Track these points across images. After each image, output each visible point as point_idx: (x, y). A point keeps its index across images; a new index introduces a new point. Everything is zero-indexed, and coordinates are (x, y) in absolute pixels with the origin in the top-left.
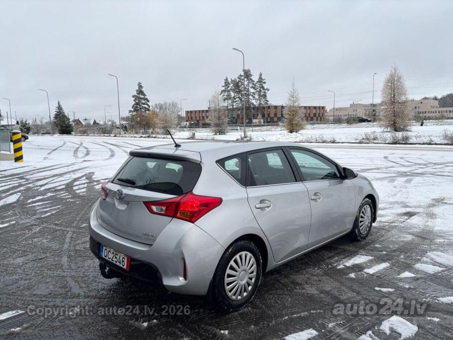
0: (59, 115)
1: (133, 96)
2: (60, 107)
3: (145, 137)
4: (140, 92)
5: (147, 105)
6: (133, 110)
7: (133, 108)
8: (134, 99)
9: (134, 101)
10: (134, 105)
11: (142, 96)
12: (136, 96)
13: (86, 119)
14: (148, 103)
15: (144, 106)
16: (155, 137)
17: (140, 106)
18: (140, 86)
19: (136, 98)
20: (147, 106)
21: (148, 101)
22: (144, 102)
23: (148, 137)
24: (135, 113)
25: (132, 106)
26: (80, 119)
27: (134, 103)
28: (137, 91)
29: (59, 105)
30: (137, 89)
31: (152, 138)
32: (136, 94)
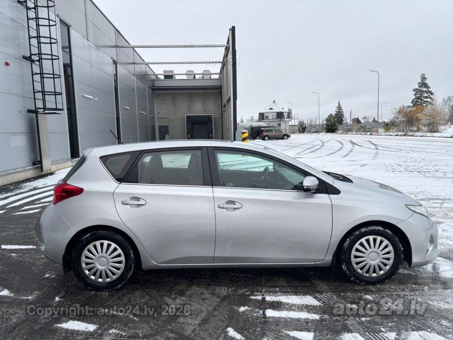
0: (338, 115)
1: (414, 90)
2: (339, 107)
3: (401, 136)
4: (423, 84)
5: (430, 98)
6: (412, 105)
7: (412, 103)
8: (414, 93)
9: (415, 95)
10: (414, 99)
11: (425, 89)
12: (417, 89)
13: (365, 117)
14: (431, 96)
15: (426, 100)
16: (412, 136)
17: (421, 100)
18: (423, 78)
19: (416, 92)
20: (429, 100)
21: (432, 94)
22: (426, 95)
23: (405, 135)
24: (414, 109)
25: (411, 101)
26: (359, 118)
27: (414, 97)
28: (419, 83)
29: (339, 105)
30: (420, 81)
31: (408, 136)
32: (418, 87)
